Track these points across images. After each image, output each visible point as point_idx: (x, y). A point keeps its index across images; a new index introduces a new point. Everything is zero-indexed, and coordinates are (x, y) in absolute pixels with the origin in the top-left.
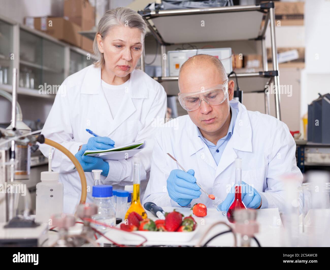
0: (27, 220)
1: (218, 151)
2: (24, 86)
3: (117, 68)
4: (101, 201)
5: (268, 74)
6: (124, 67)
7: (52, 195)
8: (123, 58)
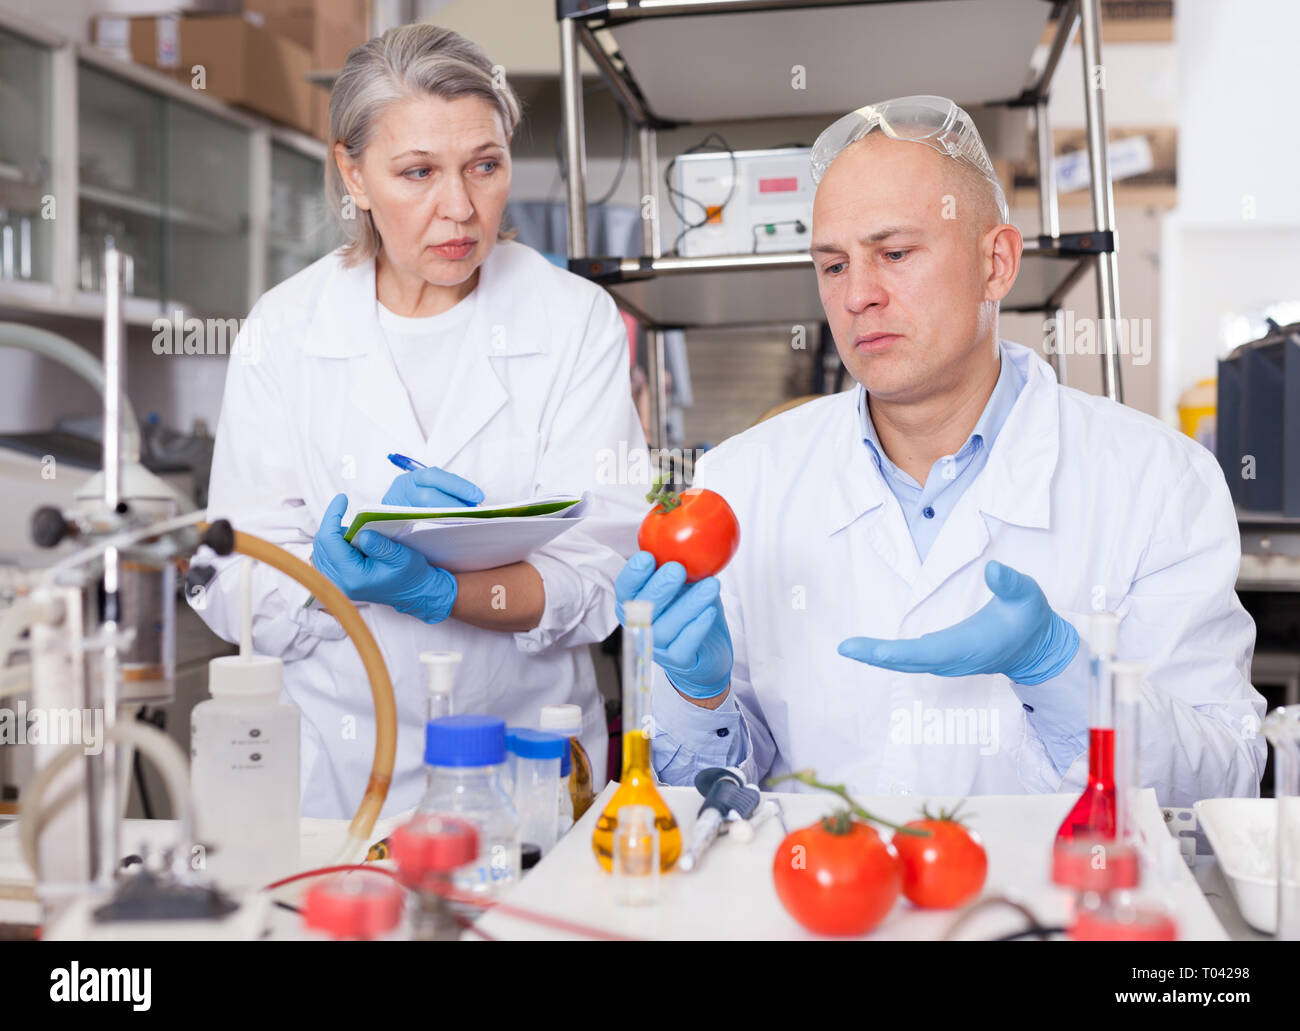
0: (189, 889)
1: (930, 513)
2: (97, 287)
3: (429, 254)
4: (461, 781)
5: (1072, 245)
6: (453, 248)
7: (256, 755)
8: (442, 212)
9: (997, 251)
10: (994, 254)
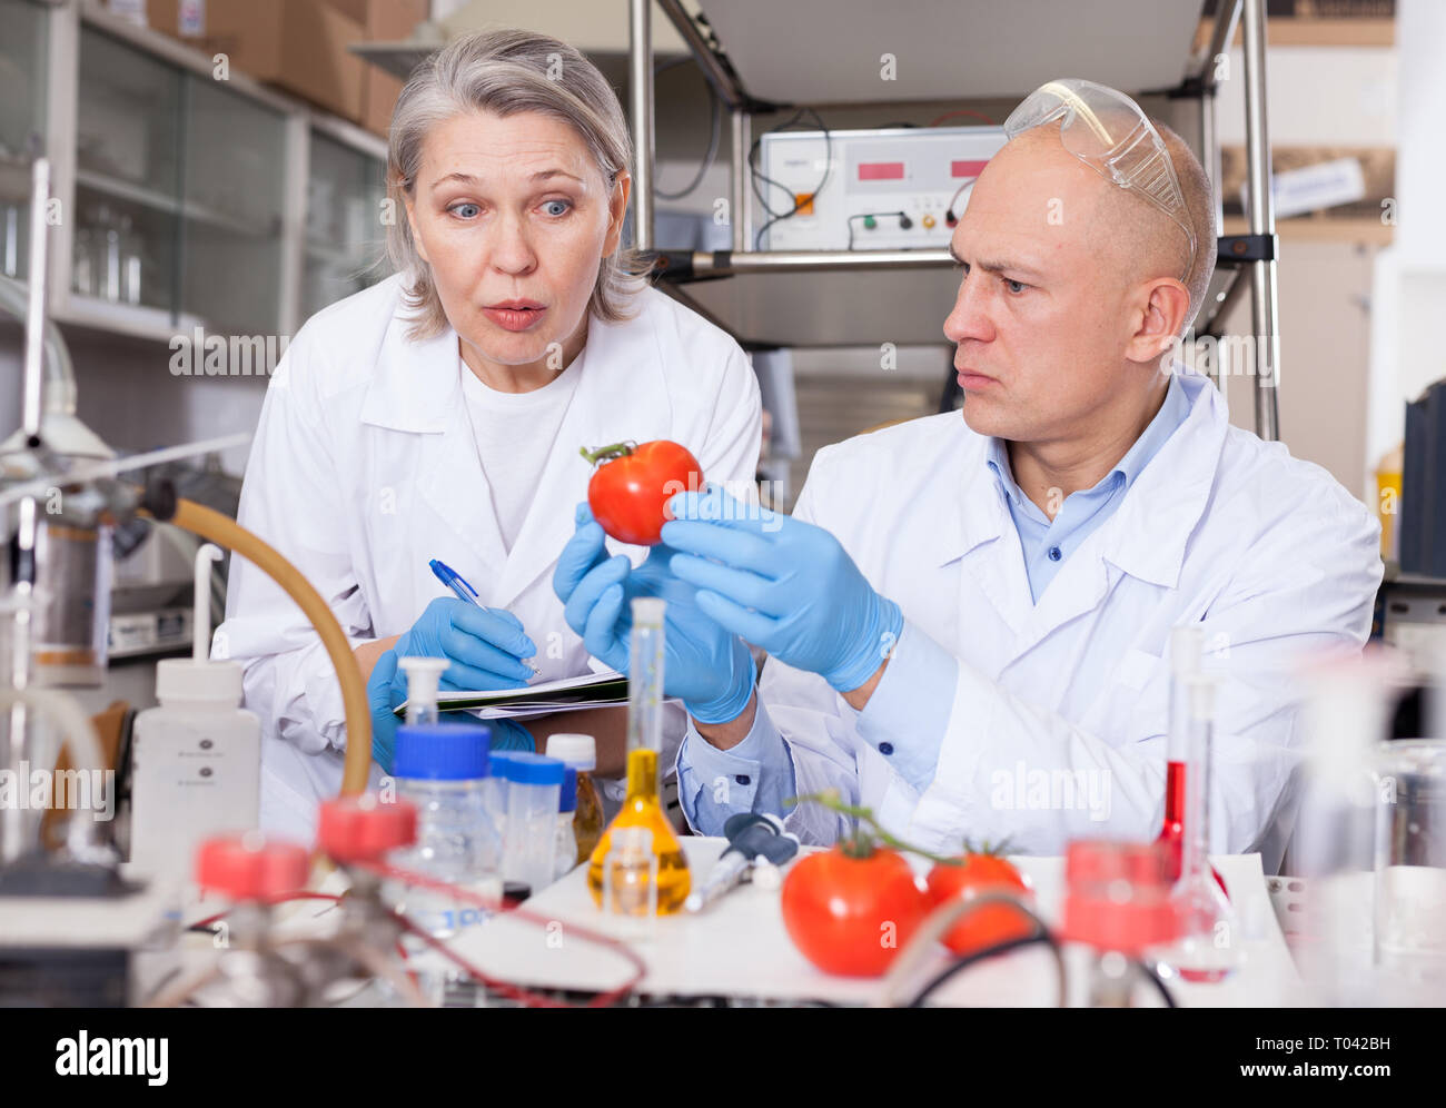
1: (1056, 555)
2: (97, 291)
4: (435, 797)
5: (1225, 250)
7: (206, 770)
9: (1154, 303)
10: (1150, 306)
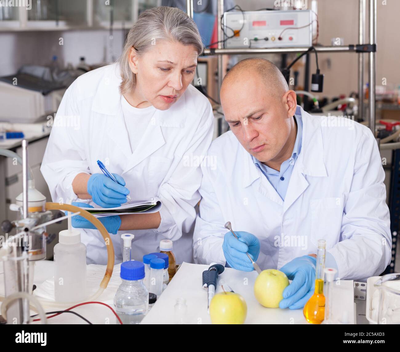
5: (361, 49)
9: (288, 100)
10: (288, 101)
